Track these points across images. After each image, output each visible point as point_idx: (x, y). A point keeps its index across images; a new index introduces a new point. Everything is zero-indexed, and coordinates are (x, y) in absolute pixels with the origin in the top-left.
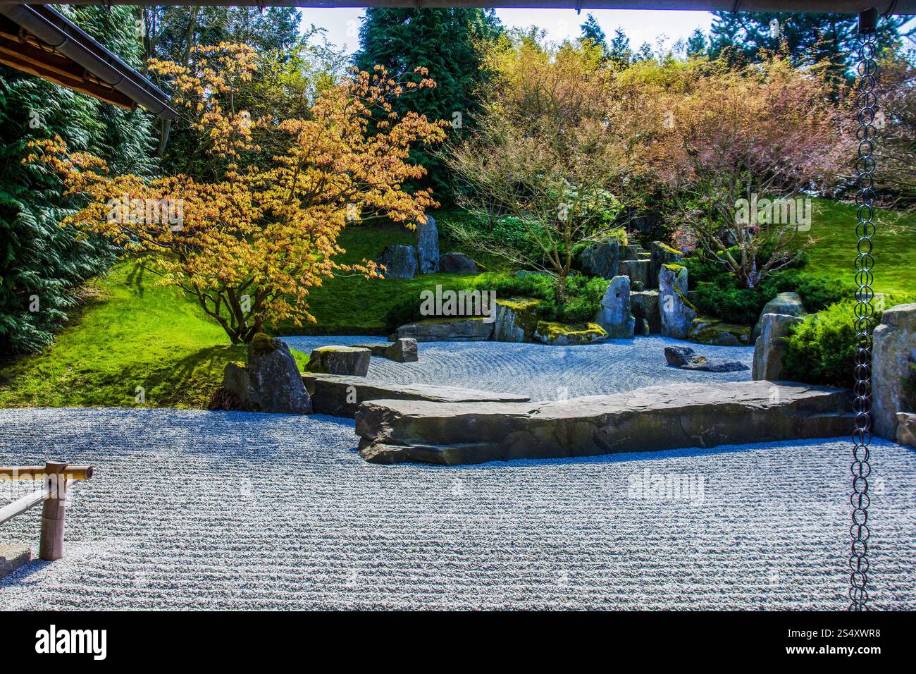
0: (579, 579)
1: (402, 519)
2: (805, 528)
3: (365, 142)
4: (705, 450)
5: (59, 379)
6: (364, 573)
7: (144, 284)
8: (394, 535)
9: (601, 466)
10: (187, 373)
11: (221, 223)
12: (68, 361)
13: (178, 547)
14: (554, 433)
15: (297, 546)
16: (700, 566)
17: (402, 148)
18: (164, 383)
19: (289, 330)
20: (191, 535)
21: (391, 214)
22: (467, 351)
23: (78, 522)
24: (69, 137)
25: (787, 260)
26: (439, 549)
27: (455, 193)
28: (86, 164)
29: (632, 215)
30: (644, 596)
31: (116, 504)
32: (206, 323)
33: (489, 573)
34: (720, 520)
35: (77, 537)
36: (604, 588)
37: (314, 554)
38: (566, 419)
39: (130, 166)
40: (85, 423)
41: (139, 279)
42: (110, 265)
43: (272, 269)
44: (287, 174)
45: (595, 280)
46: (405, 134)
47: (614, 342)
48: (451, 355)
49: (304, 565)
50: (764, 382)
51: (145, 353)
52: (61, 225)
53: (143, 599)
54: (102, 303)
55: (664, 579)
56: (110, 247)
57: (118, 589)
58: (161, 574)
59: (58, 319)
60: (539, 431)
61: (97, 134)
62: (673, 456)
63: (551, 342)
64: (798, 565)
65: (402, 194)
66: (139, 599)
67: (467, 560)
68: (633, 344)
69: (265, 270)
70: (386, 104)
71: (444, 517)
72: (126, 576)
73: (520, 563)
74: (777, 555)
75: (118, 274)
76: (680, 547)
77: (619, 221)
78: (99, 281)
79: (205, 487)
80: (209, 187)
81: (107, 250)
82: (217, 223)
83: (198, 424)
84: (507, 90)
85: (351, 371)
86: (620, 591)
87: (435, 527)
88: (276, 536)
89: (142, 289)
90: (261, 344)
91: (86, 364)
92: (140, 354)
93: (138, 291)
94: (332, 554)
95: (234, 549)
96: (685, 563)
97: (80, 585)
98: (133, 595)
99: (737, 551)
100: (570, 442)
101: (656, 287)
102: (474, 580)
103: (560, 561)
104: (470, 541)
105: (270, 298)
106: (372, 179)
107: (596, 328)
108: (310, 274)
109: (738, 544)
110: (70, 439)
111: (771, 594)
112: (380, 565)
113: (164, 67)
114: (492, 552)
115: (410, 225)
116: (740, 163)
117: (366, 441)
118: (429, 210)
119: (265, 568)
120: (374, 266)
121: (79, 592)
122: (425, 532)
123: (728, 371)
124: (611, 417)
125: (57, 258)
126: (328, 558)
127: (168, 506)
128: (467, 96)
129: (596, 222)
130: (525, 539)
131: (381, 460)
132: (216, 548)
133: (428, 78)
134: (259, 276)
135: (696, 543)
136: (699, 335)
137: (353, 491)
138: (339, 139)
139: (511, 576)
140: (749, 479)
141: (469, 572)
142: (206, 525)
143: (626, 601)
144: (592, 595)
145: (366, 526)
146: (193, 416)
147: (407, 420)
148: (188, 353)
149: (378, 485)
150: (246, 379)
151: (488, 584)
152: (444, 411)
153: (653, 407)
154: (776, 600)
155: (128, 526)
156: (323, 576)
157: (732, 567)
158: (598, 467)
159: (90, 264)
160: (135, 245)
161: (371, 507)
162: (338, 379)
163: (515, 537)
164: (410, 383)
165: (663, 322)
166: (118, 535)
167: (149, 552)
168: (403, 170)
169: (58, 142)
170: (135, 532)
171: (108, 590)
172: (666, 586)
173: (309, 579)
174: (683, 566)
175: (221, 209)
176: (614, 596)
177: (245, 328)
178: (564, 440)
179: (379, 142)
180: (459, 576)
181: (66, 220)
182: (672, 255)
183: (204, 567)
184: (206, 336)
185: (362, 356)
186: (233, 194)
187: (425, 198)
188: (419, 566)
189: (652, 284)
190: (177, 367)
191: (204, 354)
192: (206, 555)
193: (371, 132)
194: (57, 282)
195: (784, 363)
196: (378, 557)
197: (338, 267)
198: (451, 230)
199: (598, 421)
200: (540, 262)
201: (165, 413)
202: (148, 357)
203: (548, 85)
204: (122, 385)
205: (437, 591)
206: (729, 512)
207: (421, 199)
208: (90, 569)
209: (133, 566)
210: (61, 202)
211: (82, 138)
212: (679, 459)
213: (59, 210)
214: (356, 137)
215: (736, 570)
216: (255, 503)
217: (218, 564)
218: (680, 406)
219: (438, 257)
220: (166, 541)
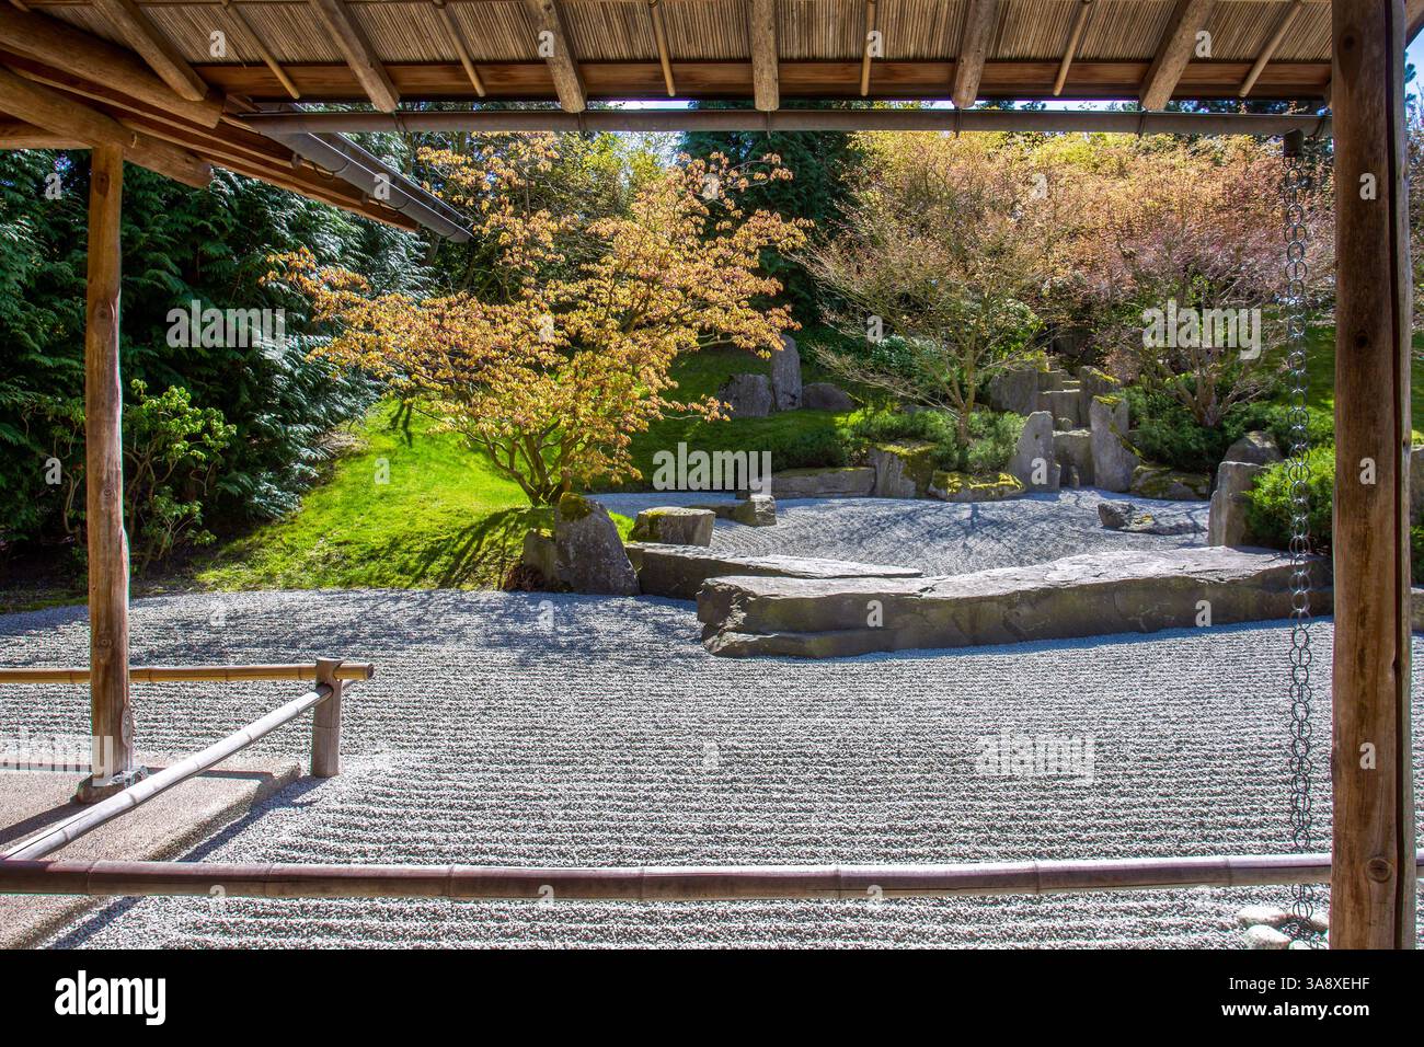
0: (980, 794)
1: (760, 725)
2: (1263, 729)
3: (700, 247)
4: (1146, 636)
5: (308, 554)
6: (715, 790)
7: (412, 429)
8: (751, 745)
9: (1013, 657)
10: (475, 545)
11: (516, 352)
12: (318, 531)
13: (480, 761)
14: (953, 616)
15: (630, 759)
16: (1130, 777)
17: (749, 254)
18: (445, 558)
19: (603, 486)
20: (495, 747)
21: (737, 340)
22: (842, 511)
23: (352, 731)
24: (316, 246)
25: (1256, 391)
26: (807, 760)
27: (821, 307)
28: (341, 282)
29: (1054, 333)
30: (1060, 812)
31: (397, 710)
32: (497, 479)
33: (870, 787)
34: (1159, 721)
35: (356, 749)
36: (1011, 804)
37: (651, 768)
38: (968, 599)
39: (393, 281)
40: (347, 609)
41: (406, 424)
42: (367, 404)
43: (582, 410)
44: (599, 286)
45: (1007, 416)
46: (753, 239)
47: (1033, 498)
48: (821, 516)
49: (640, 781)
50: (1222, 548)
51: (419, 520)
52: (310, 358)
53: (443, 821)
54: (359, 455)
55: (1085, 792)
56: (367, 382)
57: (412, 811)
58: (463, 793)
59: (304, 476)
60: (933, 613)
61: (351, 240)
62: (1105, 643)
63: (952, 498)
64: (1250, 773)
65: (751, 313)
66: (438, 822)
67: (842, 773)
68: (1058, 499)
69: (574, 411)
70: (727, 201)
71: (814, 722)
72: (420, 796)
73: (908, 776)
74: (1225, 762)
75: (380, 414)
76: (1107, 754)
77: (1038, 340)
78: (354, 427)
79: (508, 689)
80: (498, 309)
81: (365, 387)
82: (511, 353)
83: (493, 610)
84: (886, 174)
85: (688, 539)
86: (1031, 807)
87: (801, 734)
88: (603, 747)
89: (409, 435)
90: (571, 506)
91: (344, 533)
92: (412, 523)
93: (405, 438)
94: (674, 767)
95: (550, 763)
96: (1112, 773)
97: (366, 806)
98: (430, 817)
99: (1176, 758)
100: (973, 627)
101: (1087, 426)
102: (852, 796)
103: (958, 772)
104: (846, 752)
105: (580, 447)
106: (712, 295)
107: (1007, 479)
108: (632, 416)
109: (1178, 750)
110: (331, 630)
111: (1215, 808)
112: (734, 780)
113: (438, 158)
114: (874, 763)
115: (762, 352)
116: (1191, 268)
117: (711, 629)
118: (786, 331)
119: (592, 786)
120: (717, 404)
121: (365, 814)
122: (788, 741)
123: (1179, 533)
124: (1024, 594)
125: (302, 397)
126: (668, 773)
127: (463, 712)
128: (834, 181)
129: (1008, 339)
130: (915, 747)
131: (732, 652)
132: (528, 762)
133: (781, 168)
134: (565, 420)
135: (1127, 750)
136: (1144, 487)
137: (696, 692)
138: (668, 245)
139: (897, 791)
140: (1200, 670)
141: (845, 788)
142: (512, 735)
143: (1037, 818)
144: (996, 811)
145: (715, 734)
146: (484, 599)
147: (764, 602)
148: (475, 519)
149: (728, 684)
150: (552, 550)
151: (869, 801)
152: (811, 590)
153: (1078, 582)
154: (1220, 814)
155: (416, 737)
156: (664, 793)
157: (1170, 777)
158: (1008, 658)
159: (343, 405)
160: (403, 381)
161: (721, 711)
162: (673, 551)
163: (902, 745)
164: (767, 554)
165: (1097, 470)
166: (403, 747)
167: (444, 767)
168: (752, 284)
169: (305, 255)
170: (424, 744)
171: (400, 811)
172: (1088, 801)
173: (646, 798)
174: (1109, 776)
175: (516, 337)
176: (1023, 813)
177: (548, 485)
178: (966, 626)
179: (719, 248)
180: (832, 792)
181: (315, 352)
182: (1107, 383)
183: (515, 785)
184: (497, 496)
185: (703, 521)
186: (530, 317)
187: (781, 317)
188: (783, 781)
189: (1082, 422)
190: (461, 537)
191: (495, 520)
192: (516, 771)
193: (709, 234)
194: (304, 429)
195: (1247, 522)
196: (731, 771)
197: (670, 406)
198: (816, 355)
199: (1009, 600)
200: (934, 395)
201: (450, 595)
202: (422, 525)
203: (940, 167)
204: (390, 560)
205: (805, 810)
206: (1171, 711)
207: (776, 319)
208: (374, 788)
209: (427, 783)
210: (306, 328)
211: (333, 246)
212: (1113, 647)
213: (305, 338)
214: (689, 241)
215: (1174, 780)
216: (572, 708)
217: (532, 781)
218: (1113, 580)
219: (800, 388)
220: (464, 755)
